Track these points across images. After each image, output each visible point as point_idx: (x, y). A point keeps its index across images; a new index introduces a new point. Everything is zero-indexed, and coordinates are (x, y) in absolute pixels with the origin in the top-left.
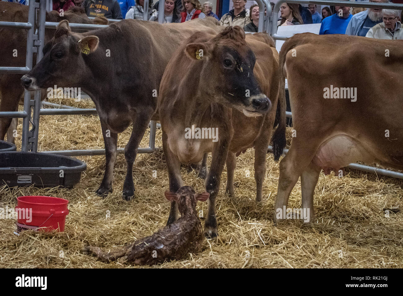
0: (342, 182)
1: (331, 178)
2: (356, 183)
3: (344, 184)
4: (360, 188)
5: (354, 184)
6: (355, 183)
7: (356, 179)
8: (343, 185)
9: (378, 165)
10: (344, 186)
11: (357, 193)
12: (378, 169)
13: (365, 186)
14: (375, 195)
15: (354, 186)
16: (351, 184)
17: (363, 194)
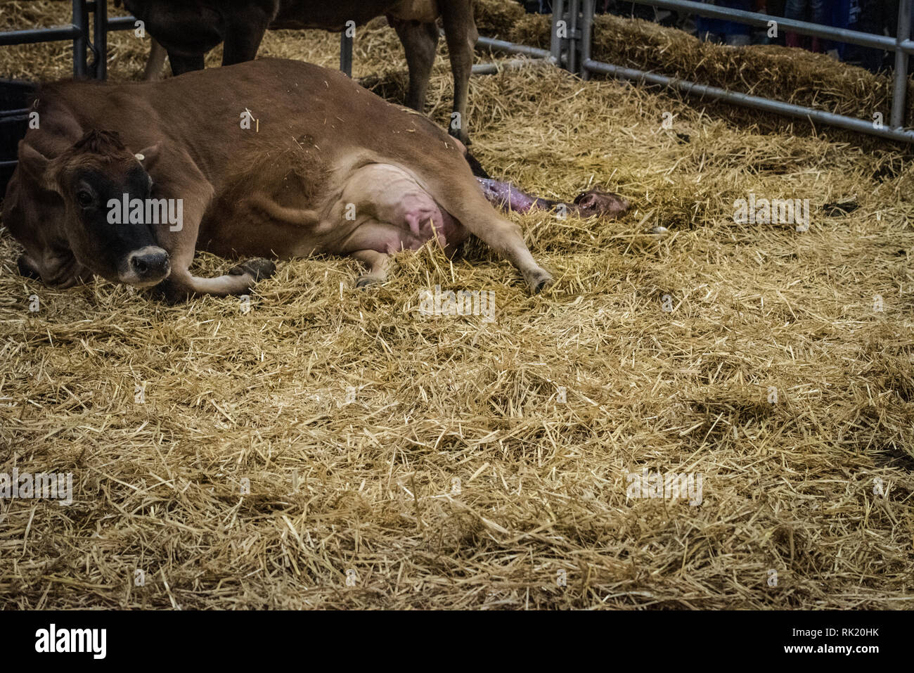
0: (741, 146)
1: (718, 136)
2: (770, 146)
3: (745, 148)
4: (778, 157)
5: (766, 149)
6: (767, 145)
7: (768, 137)
8: (742, 151)
9: (814, 104)
10: (744, 153)
11: (771, 167)
12: (815, 112)
13: (789, 152)
14: (809, 171)
15: (766, 153)
16: (758, 149)
17: (782, 170)
